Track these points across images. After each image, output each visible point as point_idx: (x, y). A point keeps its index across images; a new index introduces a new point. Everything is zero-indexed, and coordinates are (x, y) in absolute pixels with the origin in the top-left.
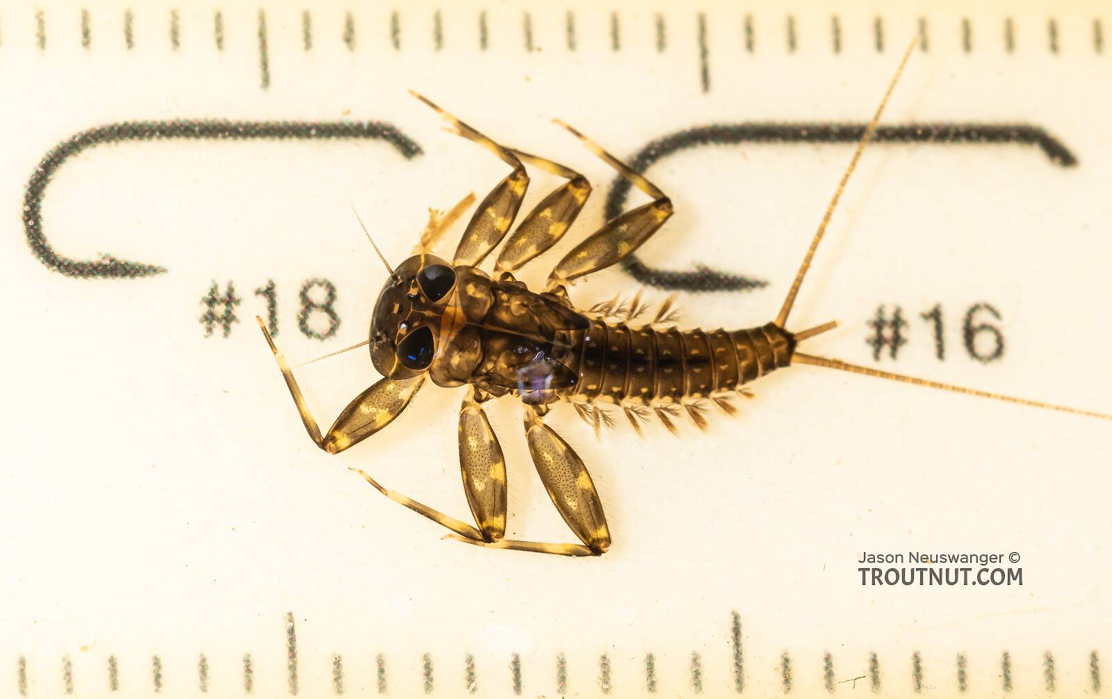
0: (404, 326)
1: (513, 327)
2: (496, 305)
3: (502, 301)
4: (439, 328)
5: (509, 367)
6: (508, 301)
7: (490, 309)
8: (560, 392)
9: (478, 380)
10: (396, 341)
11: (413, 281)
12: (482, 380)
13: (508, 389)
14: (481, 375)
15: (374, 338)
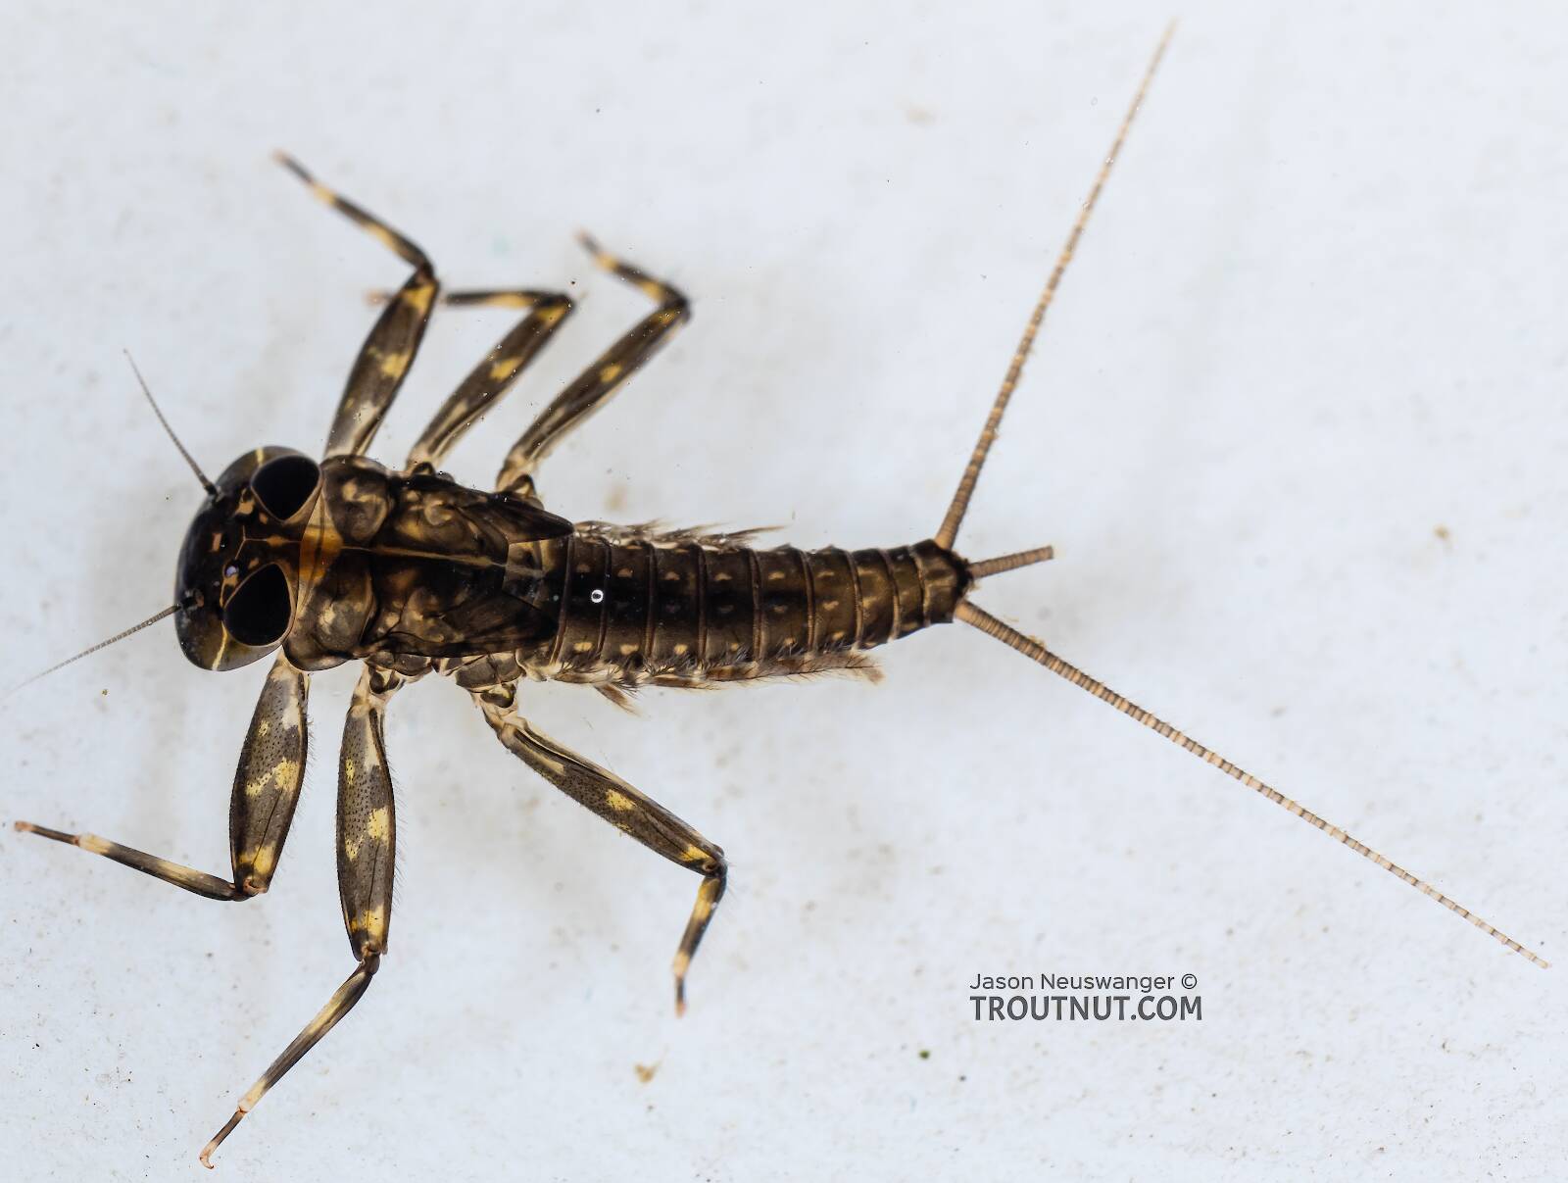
0: (232, 569)
1: (429, 545)
2: (399, 512)
3: (410, 503)
4: (296, 567)
5: (426, 617)
6: (420, 501)
7: (385, 521)
8: (525, 658)
9: (372, 649)
10: (221, 601)
11: (244, 491)
12: (380, 649)
13: (429, 659)
14: (378, 640)
15: (183, 603)
